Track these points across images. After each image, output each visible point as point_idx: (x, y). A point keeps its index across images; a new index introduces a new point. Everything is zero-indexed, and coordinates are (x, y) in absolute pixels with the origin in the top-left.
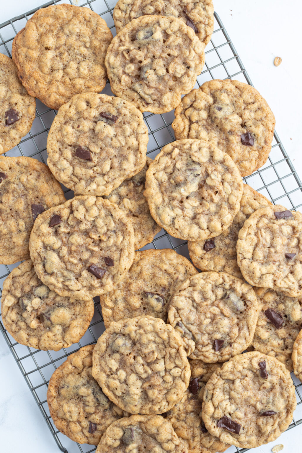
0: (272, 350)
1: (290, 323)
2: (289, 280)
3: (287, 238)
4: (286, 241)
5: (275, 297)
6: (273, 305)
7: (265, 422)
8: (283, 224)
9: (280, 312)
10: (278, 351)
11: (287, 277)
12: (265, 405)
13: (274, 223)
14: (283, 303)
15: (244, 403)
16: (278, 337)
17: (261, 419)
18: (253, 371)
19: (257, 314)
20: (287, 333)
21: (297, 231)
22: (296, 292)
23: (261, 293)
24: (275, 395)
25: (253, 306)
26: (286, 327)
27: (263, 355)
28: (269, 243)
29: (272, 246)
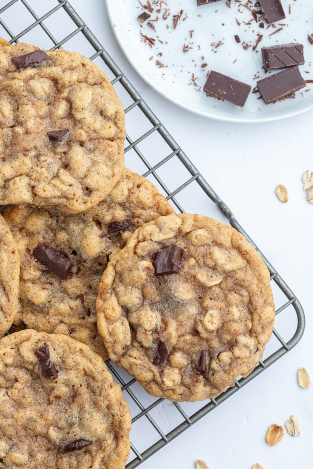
0: (62, 322)
1: (85, 264)
2: (61, 180)
3: (47, 102)
4: (44, 109)
5: (46, 220)
6: (47, 236)
7: (75, 463)
8: (32, 78)
9: (62, 247)
10: (73, 321)
11: (57, 176)
12: (66, 430)
13: (14, 78)
14: (64, 229)
15: (22, 433)
16: (68, 295)
17: (65, 459)
18: (27, 369)
19: (16, 258)
20: (84, 286)
21: (63, 87)
22: (80, 201)
23: (18, 217)
24: (81, 408)
25: (5, 244)
26: (81, 273)
27: (40, 335)
28: (12, 117)
29: (18, 122)
